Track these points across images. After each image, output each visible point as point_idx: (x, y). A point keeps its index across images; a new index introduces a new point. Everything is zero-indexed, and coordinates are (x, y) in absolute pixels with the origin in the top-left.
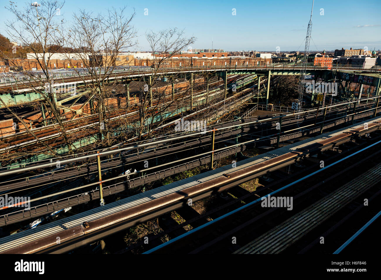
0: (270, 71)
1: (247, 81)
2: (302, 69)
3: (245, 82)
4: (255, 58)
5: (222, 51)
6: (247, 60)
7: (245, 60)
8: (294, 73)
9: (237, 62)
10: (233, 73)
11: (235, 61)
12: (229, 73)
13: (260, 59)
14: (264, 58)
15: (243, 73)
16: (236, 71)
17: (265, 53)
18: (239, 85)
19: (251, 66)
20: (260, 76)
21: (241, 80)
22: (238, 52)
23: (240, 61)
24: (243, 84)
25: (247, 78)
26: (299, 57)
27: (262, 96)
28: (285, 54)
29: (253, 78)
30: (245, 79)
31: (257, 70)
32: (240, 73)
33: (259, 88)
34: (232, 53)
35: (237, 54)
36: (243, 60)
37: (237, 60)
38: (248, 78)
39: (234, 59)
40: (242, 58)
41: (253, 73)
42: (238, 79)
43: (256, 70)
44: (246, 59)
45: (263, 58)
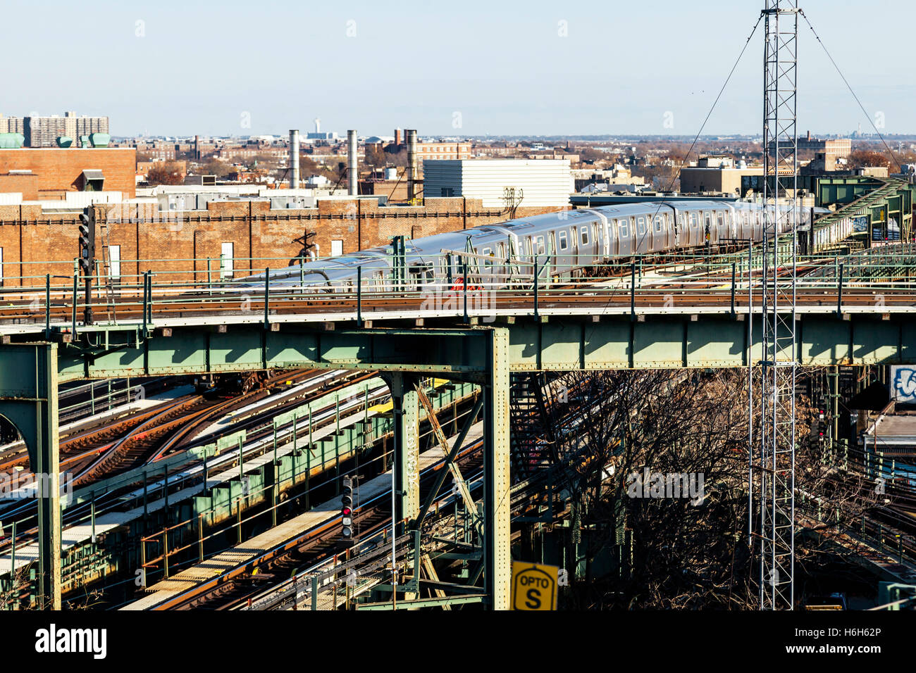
0: (501, 336)
1: (304, 441)
2: (759, 310)
3: (289, 447)
4: (416, 207)
5: (88, 131)
6: (334, 223)
7: (312, 225)
8: (742, 347)
9: (227, 249)
10: (124, 361)
11: (209, 235)
12: (89, 360)
13: (465, 215)
14: (501, 205)
15: (229, 359)
16: (157, 340)
17: (525, 156)
18: (226, 485)
19: (320, 284)
20: (409, 387)
21: (243, 434)
22: (255, 144)
23: (265, 239)
24: (269, 471)
25: (302, 411)
26: (833, 188)
27: (450, 592)
28: (713, 163)
29: (373, 411)
30: (279, 420)
31: (377, 323)
32: (200, 354)
33: (411, 508)
34: (193, 154)
35: (250, 165)
36: (293, 229)
37: (228, 226)
38: (316, 405)
39: (202, 211)
40: (278, 208)
41: (344, 356)
42: (212, 420)
43: (359, 324)
44: (325, 213)
45: (495, 202)
